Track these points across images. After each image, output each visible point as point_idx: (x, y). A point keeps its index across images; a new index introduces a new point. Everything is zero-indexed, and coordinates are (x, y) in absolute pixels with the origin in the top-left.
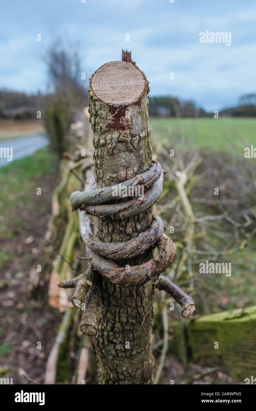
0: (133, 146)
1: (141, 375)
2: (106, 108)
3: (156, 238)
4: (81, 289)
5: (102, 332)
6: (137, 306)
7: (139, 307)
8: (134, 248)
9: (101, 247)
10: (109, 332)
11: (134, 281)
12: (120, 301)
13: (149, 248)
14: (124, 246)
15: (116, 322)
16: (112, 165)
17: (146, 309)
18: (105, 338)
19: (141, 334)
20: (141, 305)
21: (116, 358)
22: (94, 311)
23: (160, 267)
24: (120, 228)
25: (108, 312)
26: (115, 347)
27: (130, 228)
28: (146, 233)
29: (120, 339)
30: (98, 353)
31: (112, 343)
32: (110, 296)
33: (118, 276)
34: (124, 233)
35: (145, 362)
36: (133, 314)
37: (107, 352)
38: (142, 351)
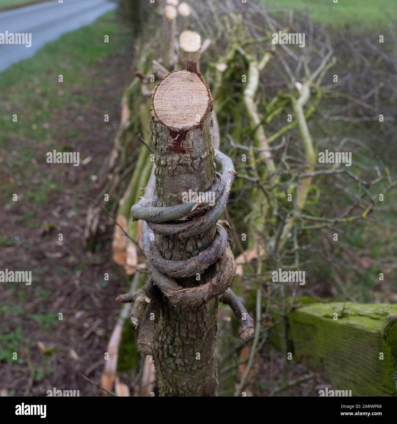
0: (194, 169)
1: (202, 391)
2: (167, 131)
3: (217, 257)
4: (139, 306)
5: (162, 345)
6: (197, 321)
7: (200, 322)
8: (193, 269)
9: (161, 264)
10: (169, 345)
11: (191, 304)
12: (180, 316)
13: (208, 268)
14: (183, 266)
15: (176, 336)
16: (172, 186)
17: (207, 324)
18: (165, 351)
19: (201, 349)
20: (201, 321)
21: (176, 372)
22: (151, 329)
23: (217, 291)
24: (180, 246)
25: (168, 325)
26: (174, 362)
27: (191, 246)
28: (206, 252)
29: (180, 354)
30: (158, 364)
31: (172, 356)
32: (170, 310)
33: (176, 297)
34: (184, 250)
35: (206, 378)
36: (194, 330)
37: (167, 365)
38: (203, 366)
